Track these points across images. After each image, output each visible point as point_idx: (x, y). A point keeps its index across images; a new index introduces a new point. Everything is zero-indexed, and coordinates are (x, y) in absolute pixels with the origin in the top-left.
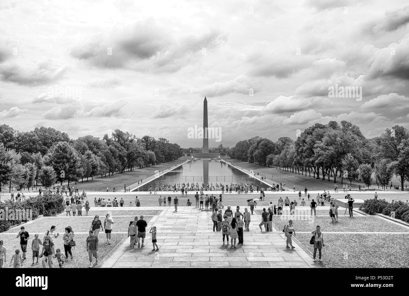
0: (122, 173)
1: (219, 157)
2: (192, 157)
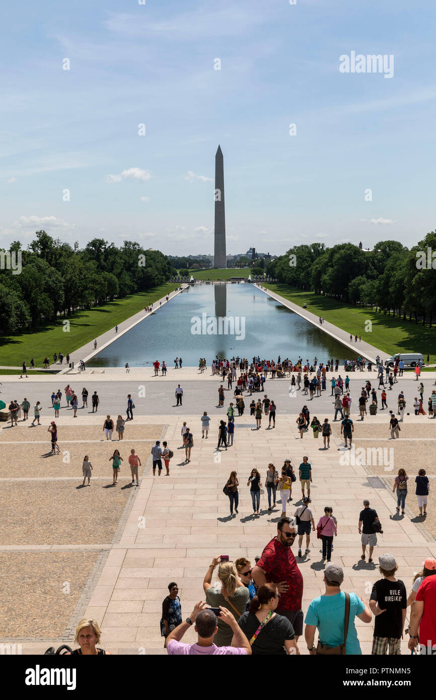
1: (249, 279)
2: (192, 279)
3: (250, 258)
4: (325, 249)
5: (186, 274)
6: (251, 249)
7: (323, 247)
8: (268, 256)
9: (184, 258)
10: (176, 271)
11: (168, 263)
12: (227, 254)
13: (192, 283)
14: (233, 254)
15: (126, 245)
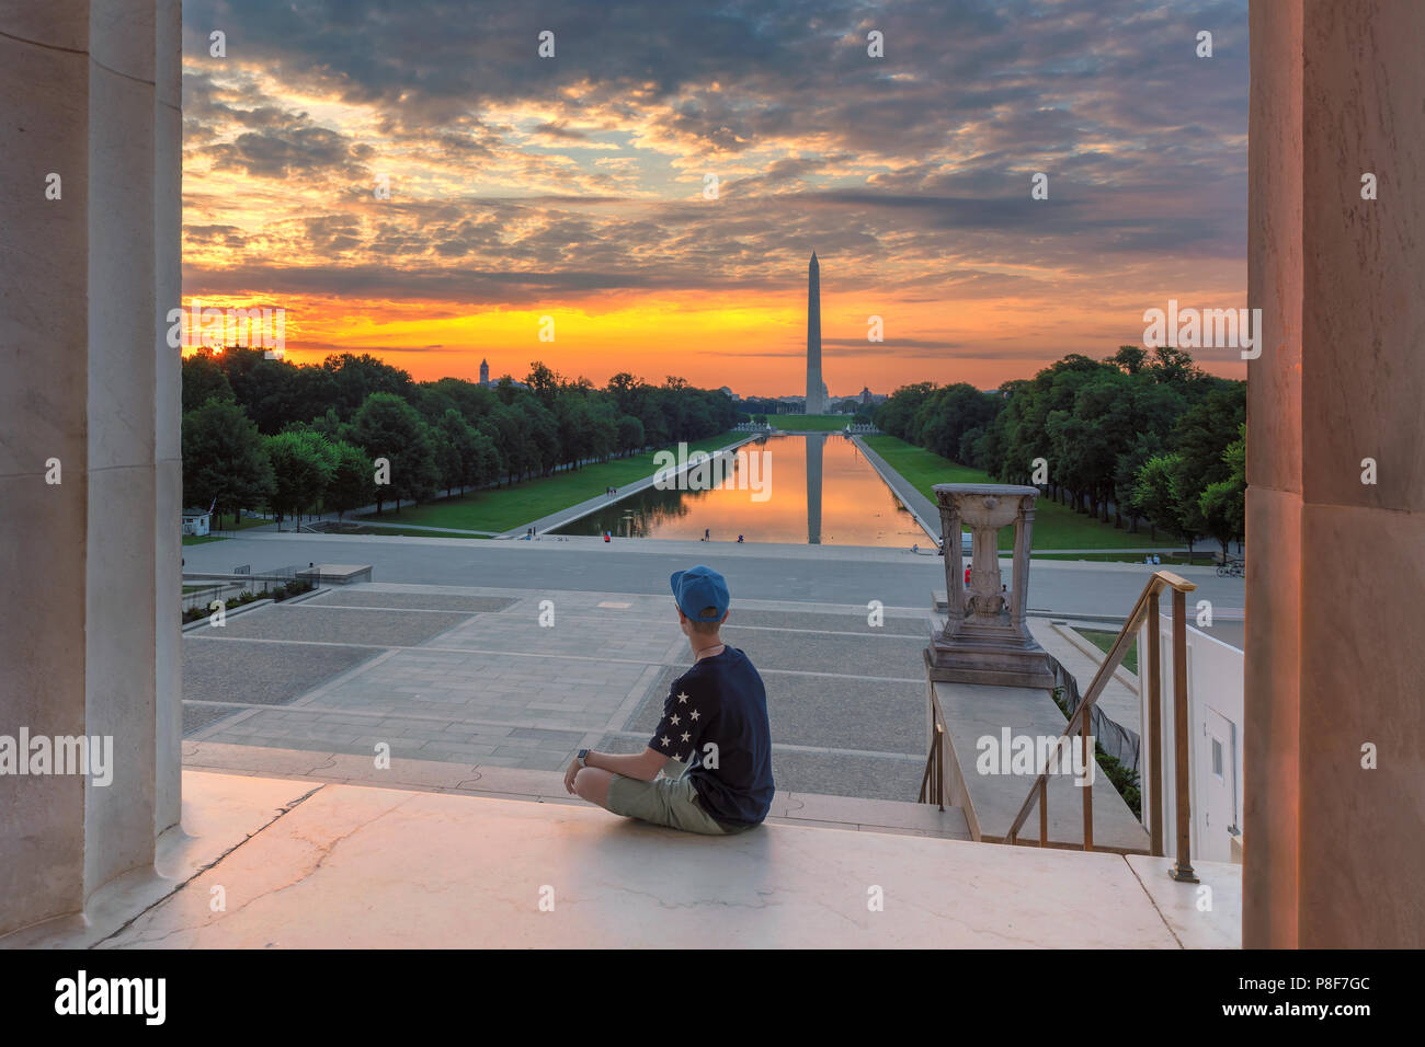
0: (547, 476)
1: (847, 429)
10: (748, 416)
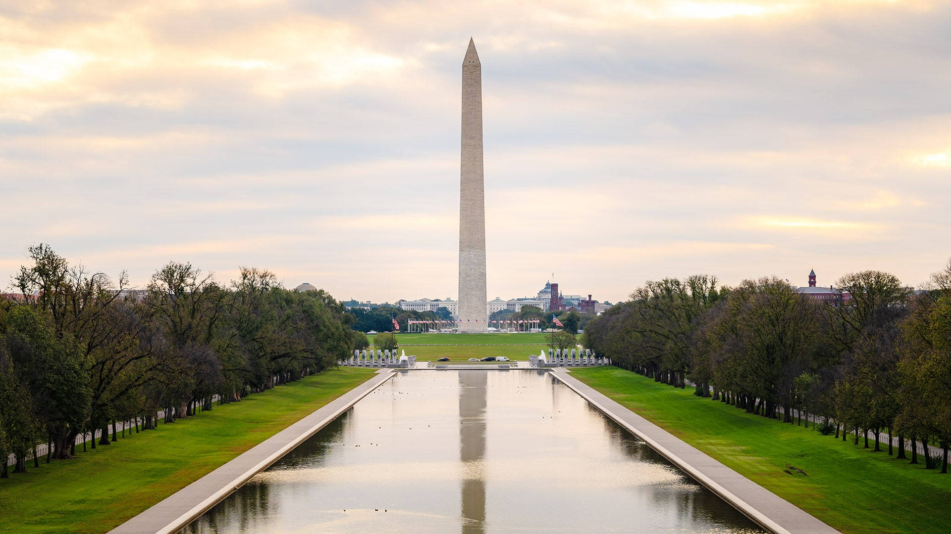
1: (540, 358)
2: (403, 357)
3: (543, 307)
4: (718, 289)
5: (391, 346)
6: (548, 285)
7: (713, 284)
8: (590, 303)
9: (386, 307)
10: (363, 338)
11: (347, 321)
12: (490, 298)
13: (403, 368)
14: (506, 298)
15: (245, 276)
